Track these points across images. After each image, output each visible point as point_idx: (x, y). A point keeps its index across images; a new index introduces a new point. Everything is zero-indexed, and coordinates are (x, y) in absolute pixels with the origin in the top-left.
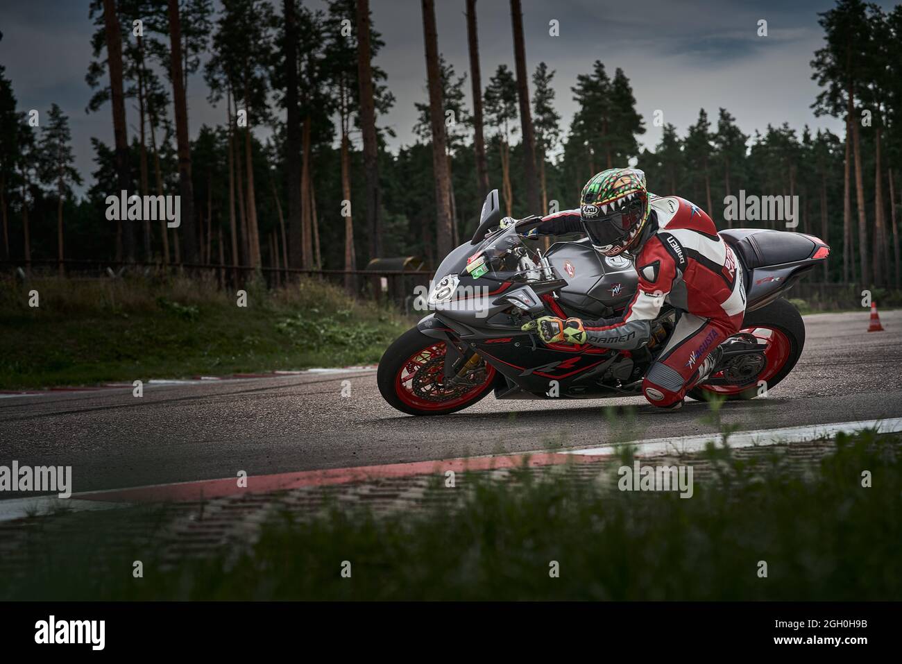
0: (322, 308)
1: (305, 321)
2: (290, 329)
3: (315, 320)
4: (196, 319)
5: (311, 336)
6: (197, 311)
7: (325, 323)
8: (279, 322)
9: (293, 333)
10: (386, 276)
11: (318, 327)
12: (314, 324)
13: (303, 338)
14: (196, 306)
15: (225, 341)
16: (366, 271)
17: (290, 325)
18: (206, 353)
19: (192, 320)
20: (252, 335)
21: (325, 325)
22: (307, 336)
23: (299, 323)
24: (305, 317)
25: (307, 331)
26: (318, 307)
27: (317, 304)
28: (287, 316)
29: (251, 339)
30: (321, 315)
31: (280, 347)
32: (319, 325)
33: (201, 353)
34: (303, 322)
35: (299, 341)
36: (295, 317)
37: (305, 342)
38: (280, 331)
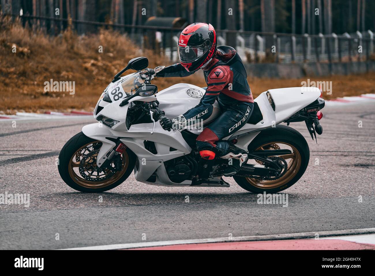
0: (115, 52)
1: (104, 62)
2: (93, 68)
3: (111, 62)
4: (28, 57)
5: (108, 74)
6: (29, 51)
7: (118, 64)
8: (85, 62)
9: (95, 71)
10: (159, 30)
11: (113, 68)
12: (109, 64)
13: (102, 75)
14: (28, 47)
15: (49, 74)
16: (145, 26)
17: (93, 65)
18: (36, 83)
19: (25, 57)
20: (67, 71)
21: (118, 66)
22: (105, 74)
23: (100, 64)
24: (103, 59)
25: (105, 70)
26: (112, 52)
27: (112, 50)
28: (91, 58)
29: (66, 73)
30: (114, 58)
31: (86, 81)
32: (114, 65)
33: (32, 82)
34: (102, 63)
35: (100, 78)
36: (96, 59)
37: (104, 78)
38: (86, 69)
